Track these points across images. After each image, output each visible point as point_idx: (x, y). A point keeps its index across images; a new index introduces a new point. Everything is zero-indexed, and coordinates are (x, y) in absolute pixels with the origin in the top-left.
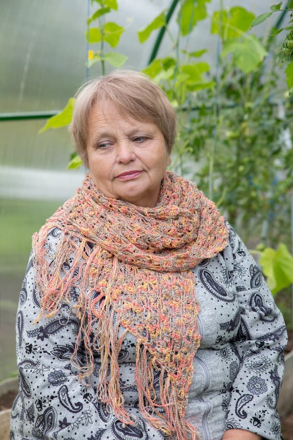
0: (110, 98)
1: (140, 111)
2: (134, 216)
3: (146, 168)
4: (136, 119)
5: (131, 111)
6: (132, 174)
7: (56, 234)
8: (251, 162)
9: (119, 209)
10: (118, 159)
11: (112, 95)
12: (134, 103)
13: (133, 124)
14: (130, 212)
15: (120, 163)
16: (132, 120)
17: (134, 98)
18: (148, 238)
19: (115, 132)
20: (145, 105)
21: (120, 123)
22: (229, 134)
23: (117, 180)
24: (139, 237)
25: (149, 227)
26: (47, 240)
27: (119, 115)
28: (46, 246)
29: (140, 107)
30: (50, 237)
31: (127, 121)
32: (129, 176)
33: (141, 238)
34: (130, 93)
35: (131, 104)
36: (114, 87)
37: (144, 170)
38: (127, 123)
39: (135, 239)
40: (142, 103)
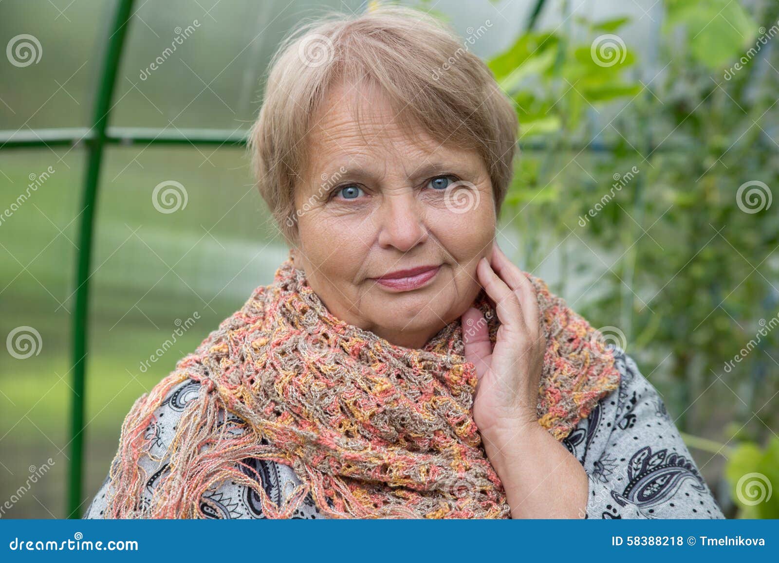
0: (378, 82)
1: (448, 120)
2: (379, 365)
3: (451, 259)
4: (438, 139)
5: (428, 118)
6: (419, 274)
7: (182, 401)
8: (720, 260)
9: (345, 344)
10: (384, 238)
11: (381, 72)
12: (434, 100)
13: (427, 151)
14: (370, 354)
15: (389, 247)
16: (426, 140)
17: (435, 89)
18: (403, 419)
19: (381, 168)
20: (460, 107)
21: (396, 146)
22: (671, 196)
23: (372, 286)
24: (381, 410)
25: (413, 394)
26: (158, 416)
27: (394, 126)
28: (151, 431)
29: (449, 111)
30: (167, 409)
31: (414, 143)
32: (410, 280)
33: (384, 412)
34: (424, 73)
35: (427, 100)
36: (387, 54)
37: (446, 264)
38: (413, 147)
39: (368, 413)
40: (453, 101)
